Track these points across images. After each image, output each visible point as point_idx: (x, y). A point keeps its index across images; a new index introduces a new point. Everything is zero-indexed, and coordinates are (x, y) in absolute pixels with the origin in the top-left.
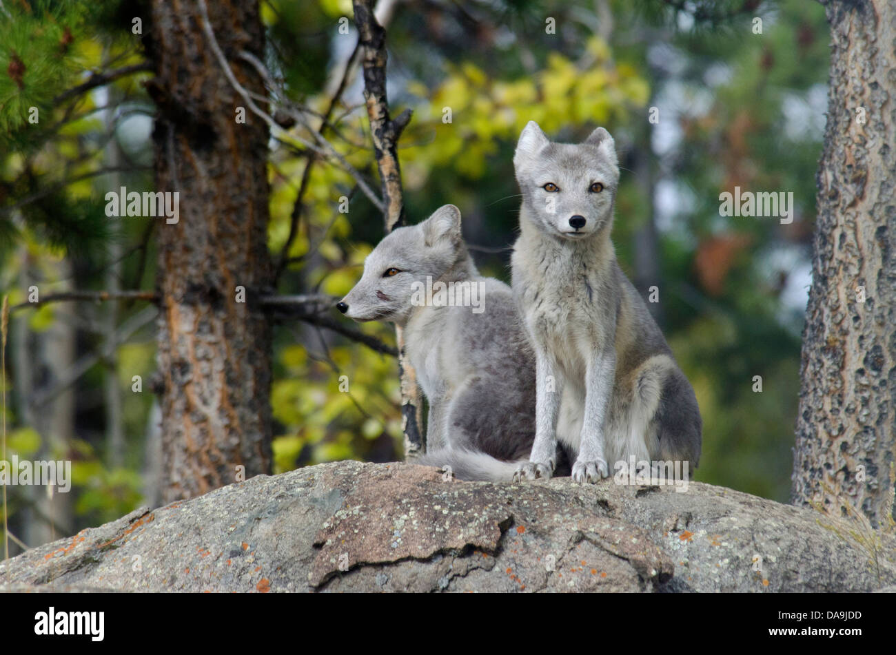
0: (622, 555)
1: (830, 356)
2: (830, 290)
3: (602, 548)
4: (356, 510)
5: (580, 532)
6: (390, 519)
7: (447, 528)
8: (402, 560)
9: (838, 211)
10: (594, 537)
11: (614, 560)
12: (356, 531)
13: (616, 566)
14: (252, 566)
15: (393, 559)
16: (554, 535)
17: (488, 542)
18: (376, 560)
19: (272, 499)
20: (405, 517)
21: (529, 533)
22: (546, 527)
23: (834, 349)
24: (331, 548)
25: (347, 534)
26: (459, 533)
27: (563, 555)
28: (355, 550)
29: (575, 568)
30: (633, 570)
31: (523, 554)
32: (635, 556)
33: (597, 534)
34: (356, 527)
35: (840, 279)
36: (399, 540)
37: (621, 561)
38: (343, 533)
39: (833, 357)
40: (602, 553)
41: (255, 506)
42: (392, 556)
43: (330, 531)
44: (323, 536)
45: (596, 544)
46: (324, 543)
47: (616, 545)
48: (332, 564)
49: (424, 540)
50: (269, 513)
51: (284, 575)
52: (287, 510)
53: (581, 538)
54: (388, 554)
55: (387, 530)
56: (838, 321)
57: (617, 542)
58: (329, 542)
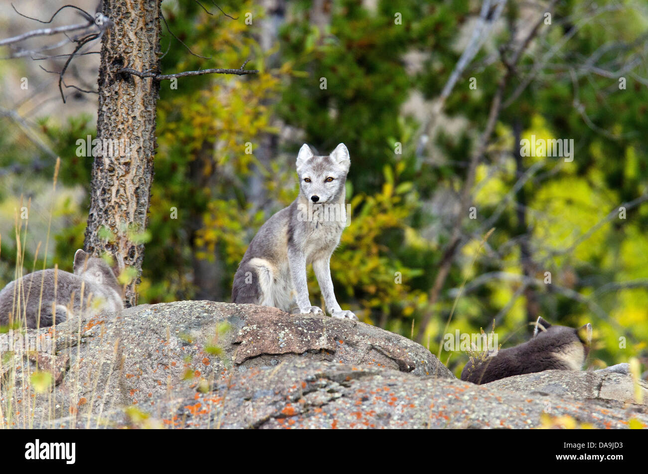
0: (393, 357)
1: (110, 249)
2: (109, 217)
3: (383, 354)
4: (255, 327)
5: (371, 345)
6: (276, 333)
7: (309, 339)
8: (287, 353)
9: (115, 178)
10: (379, 348)
11: (388, 360)
12: (259, 338)
13: (389, 363)
14: (197, 351)
15: (282, 353)
16: (359, 346)
17: (332, 347)
18: (273, 353)
19: (193, 318)
20: (283, 332)
21: (345, 344)
22: (354, 341)
23: (113, 246)
24: (246, 345)
25: (253, 338)
26: (316, 342)
27: (364, 355)
28: (260, 347)
29: (370, 362)
30: (397, 365)
31: (346, 354)
32: (400, 358)
33: (380, 346)
34: (258, 336)
35: (116, 212)
36: (283, 343)
37: (391, 360)
38: (251, 338)
39: (112, 250)
40: (382, 356)
41: (186, 321)
42: (281, 351)
43: (243, 337)
44: (240, 339)
45: (379, 351)
46: (241, 342)
47: (389, 352)
48: (248, 353)
49: (299, 344)
50: (195, 325)
51: (217, 357)
52: (207, 324)
53: (373, 347)
54: (279, 350)
55: (276, 338)
56: (116, 232)
57: (391, 351)
58: (244, 342)
